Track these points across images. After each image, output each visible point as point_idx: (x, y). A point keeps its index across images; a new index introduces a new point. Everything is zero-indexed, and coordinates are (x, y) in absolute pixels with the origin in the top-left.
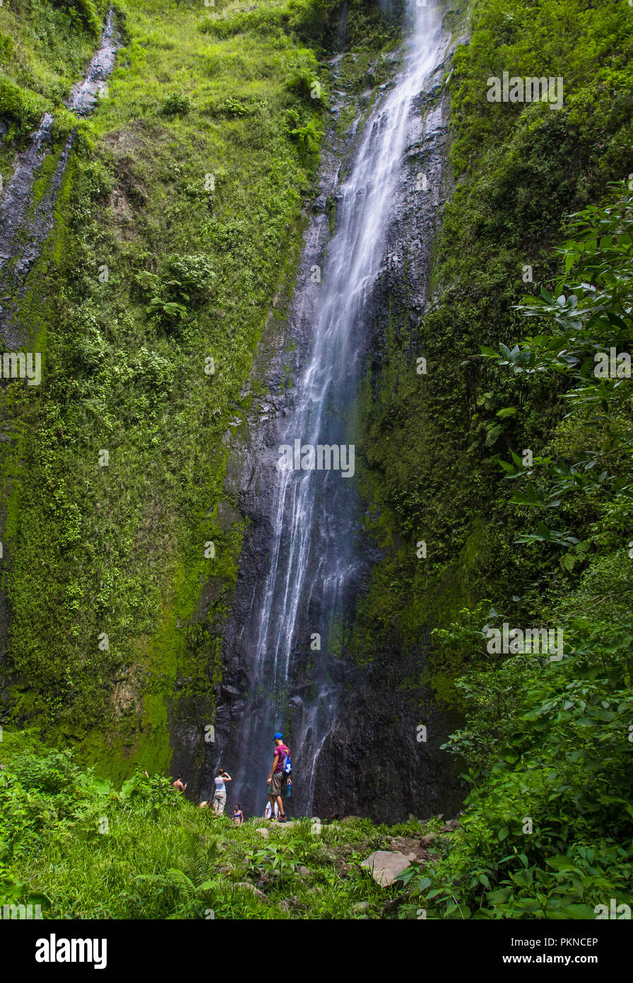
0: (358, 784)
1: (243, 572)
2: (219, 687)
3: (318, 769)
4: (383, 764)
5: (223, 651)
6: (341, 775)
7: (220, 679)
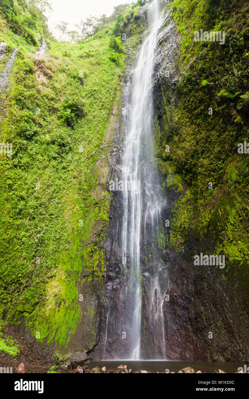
0: (190, 319)
1: (111, 216)
2: (105, 274)
3: (164, 313)
4: (204, 305)
5: (105, 255)
6: (179, 315)
7: (105, 269)
